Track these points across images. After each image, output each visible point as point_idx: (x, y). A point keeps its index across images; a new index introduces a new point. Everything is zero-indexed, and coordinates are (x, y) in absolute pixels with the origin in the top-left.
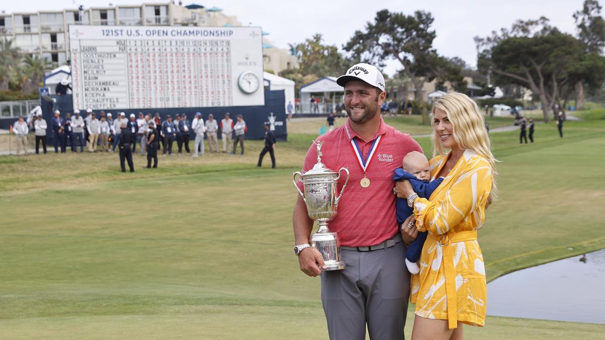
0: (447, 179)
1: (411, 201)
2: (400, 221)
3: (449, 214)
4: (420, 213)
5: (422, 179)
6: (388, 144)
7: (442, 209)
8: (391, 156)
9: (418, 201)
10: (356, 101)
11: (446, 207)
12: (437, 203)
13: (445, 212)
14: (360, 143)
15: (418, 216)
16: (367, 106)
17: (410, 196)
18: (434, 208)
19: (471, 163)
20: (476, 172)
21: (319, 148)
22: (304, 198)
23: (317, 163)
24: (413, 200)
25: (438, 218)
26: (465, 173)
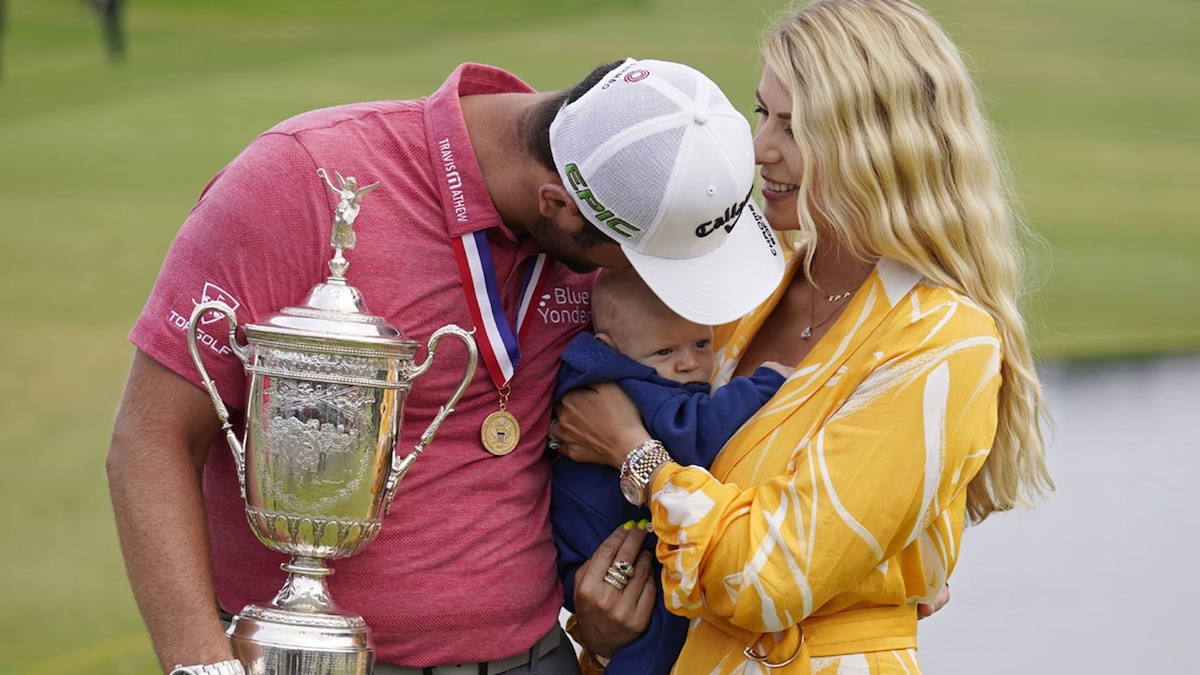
0: (804, 378)
1: (638, 478)
2: (570, 555)
3: (818, 546)
4: (683, 536)
5: (683, 379)
7: (790, 522)
8: (584, 297)
9: (674, 482)
11: (807, 511)
12: (766, 493)
15: (677, 547)
17: (634, 455)
18: (749, 513)
19: (921, 320)
20: (946, 362)
21: (349, 214)
22: (230, 431)
23: (329, 282)
24: (647, 472)
25: (769, 559)
26: (895, 364)
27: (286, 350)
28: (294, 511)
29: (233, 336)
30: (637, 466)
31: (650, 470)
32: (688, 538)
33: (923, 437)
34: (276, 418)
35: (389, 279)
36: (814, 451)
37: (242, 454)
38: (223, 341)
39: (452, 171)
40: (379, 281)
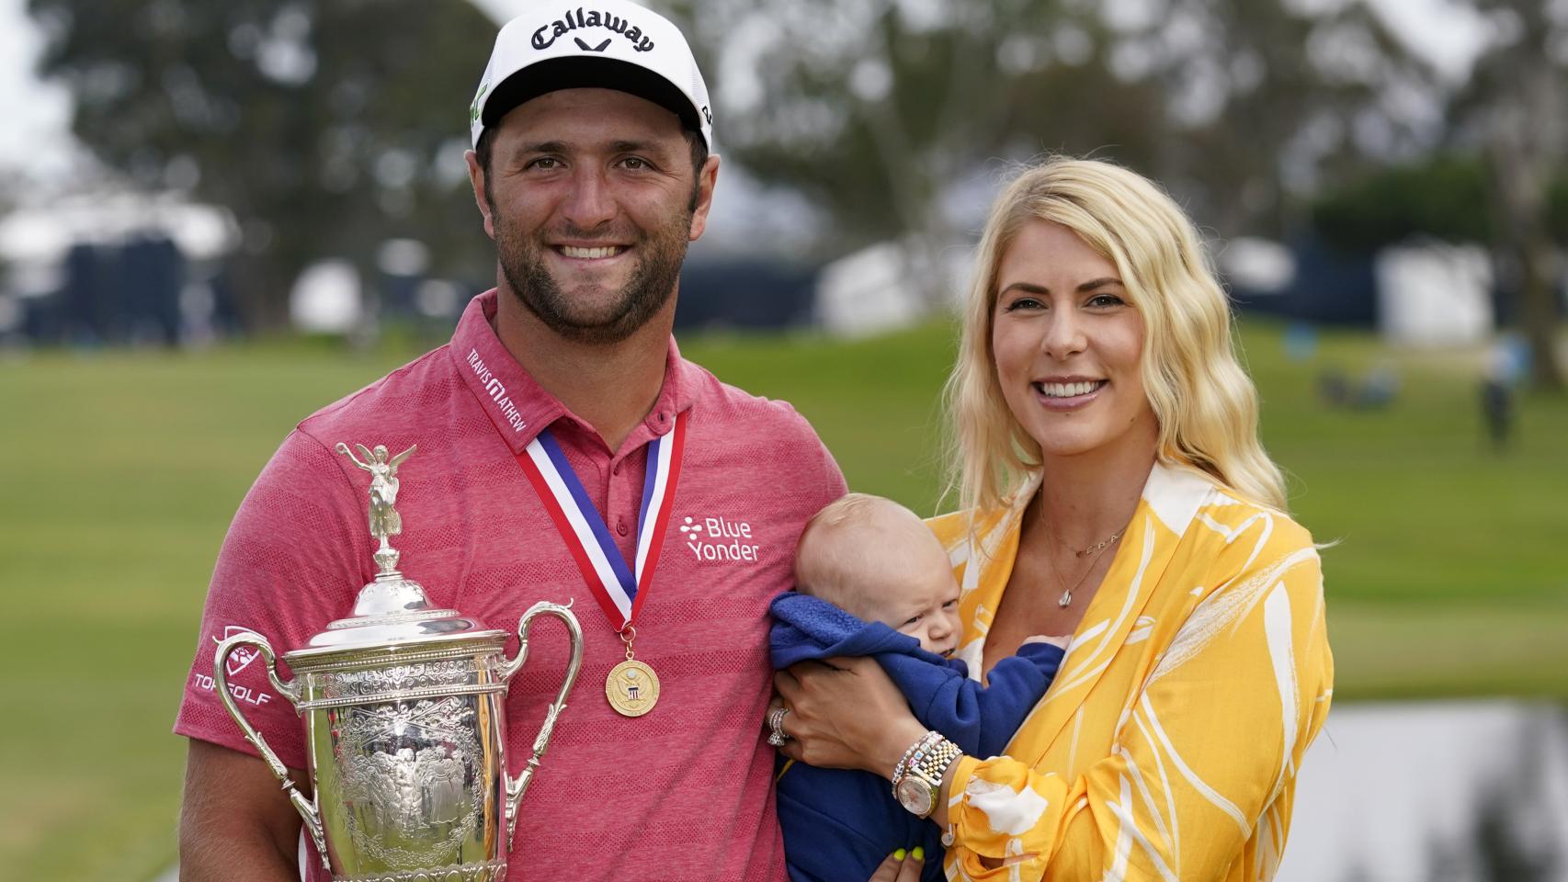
4: (1017, 846)
6: (720, 462)
7: (1140, 809)
8: (745, 529)
9: (972, 777)
10: (600, 204)
11: (1158, 794)
12: (1100, 778)
13: (1159, 822)
14: (583, 459)
16: (656, 235)
18: (1088, 806)
19: (1238, 537)
20: (1281, 583)
21: (387, 490)
22: (293, 790)
23: (378, 580)
24: (939, 771)
25: (1130, 861)
26: (1219, 596)
27: (353, 672)
28: (403, 868)
29: (273, 672)
30: (923, 764)
31: (943, 768)
32: (1024, 848)
33: (1274, 680)
34: (356, 758)
35: (449, 549)
36: (1146, 720)
37: (316, 815)
38: (261, 686)
39: (490, 380)
40: (436, 555)
